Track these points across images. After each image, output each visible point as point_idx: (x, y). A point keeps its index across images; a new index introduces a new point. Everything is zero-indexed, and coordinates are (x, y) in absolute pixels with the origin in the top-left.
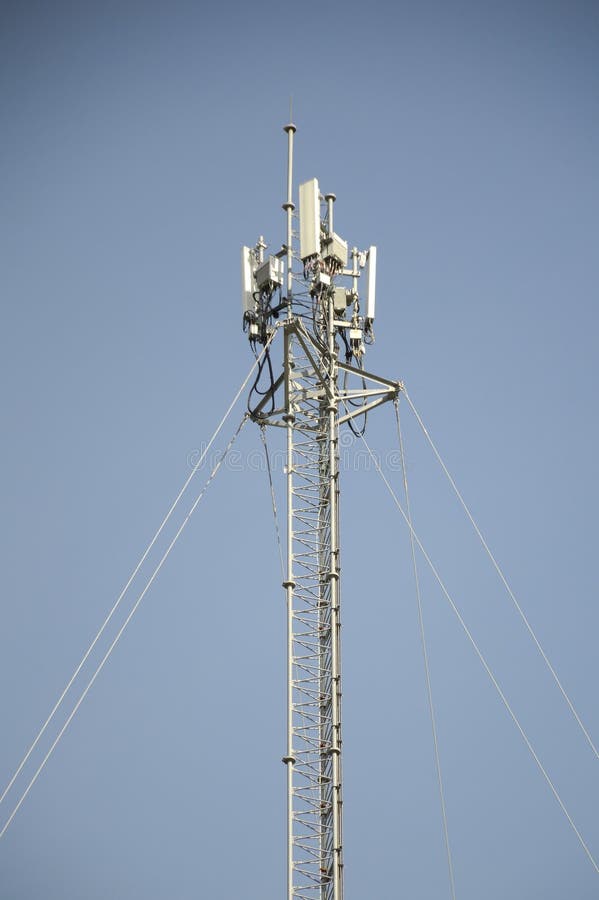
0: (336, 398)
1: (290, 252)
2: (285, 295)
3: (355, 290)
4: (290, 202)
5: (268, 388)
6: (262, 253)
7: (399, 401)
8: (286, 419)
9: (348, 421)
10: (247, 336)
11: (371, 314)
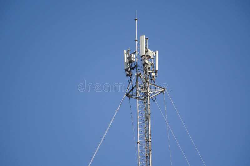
0: (149, 93)
1: (137, 53)
2: (135, 64)
3: (153, 62)
4: (136, 39)
5: (131, 89)
6: (129, 52)
7: (164, 93)
8: (137, 98)
9: (152, 98)
10: (126, 74)
11: (157, 69)
